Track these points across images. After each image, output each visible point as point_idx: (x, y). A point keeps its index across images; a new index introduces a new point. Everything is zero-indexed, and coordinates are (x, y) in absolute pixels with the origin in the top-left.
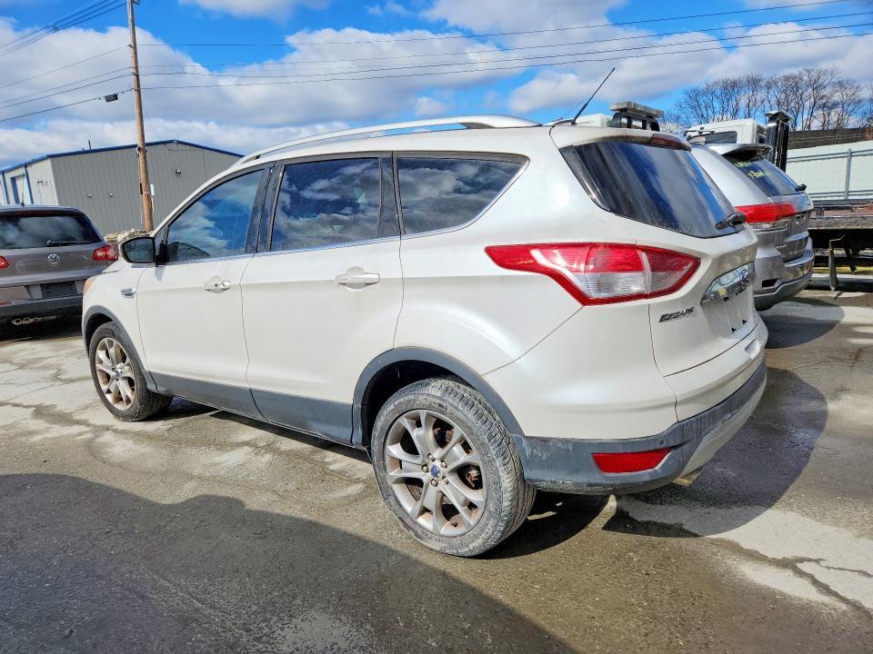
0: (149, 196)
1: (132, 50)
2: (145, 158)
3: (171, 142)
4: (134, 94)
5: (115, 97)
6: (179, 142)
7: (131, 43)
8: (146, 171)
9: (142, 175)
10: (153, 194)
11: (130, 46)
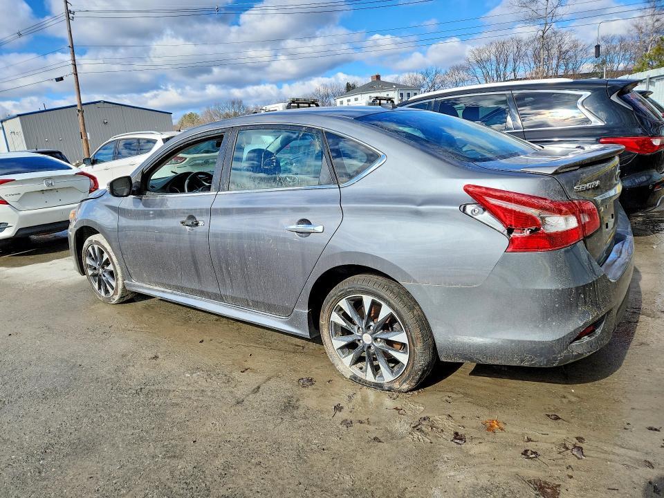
0: (86, 140)
1: (71, 49)
2: (83, 116)
3: (99, 102)
4: (73, 77)
5: (61, 79)
6: (105, 102)
7: (70, 44)
8: (84, 125)
9: (82, 127)
10: (89, 138)
11: (70, 47)
